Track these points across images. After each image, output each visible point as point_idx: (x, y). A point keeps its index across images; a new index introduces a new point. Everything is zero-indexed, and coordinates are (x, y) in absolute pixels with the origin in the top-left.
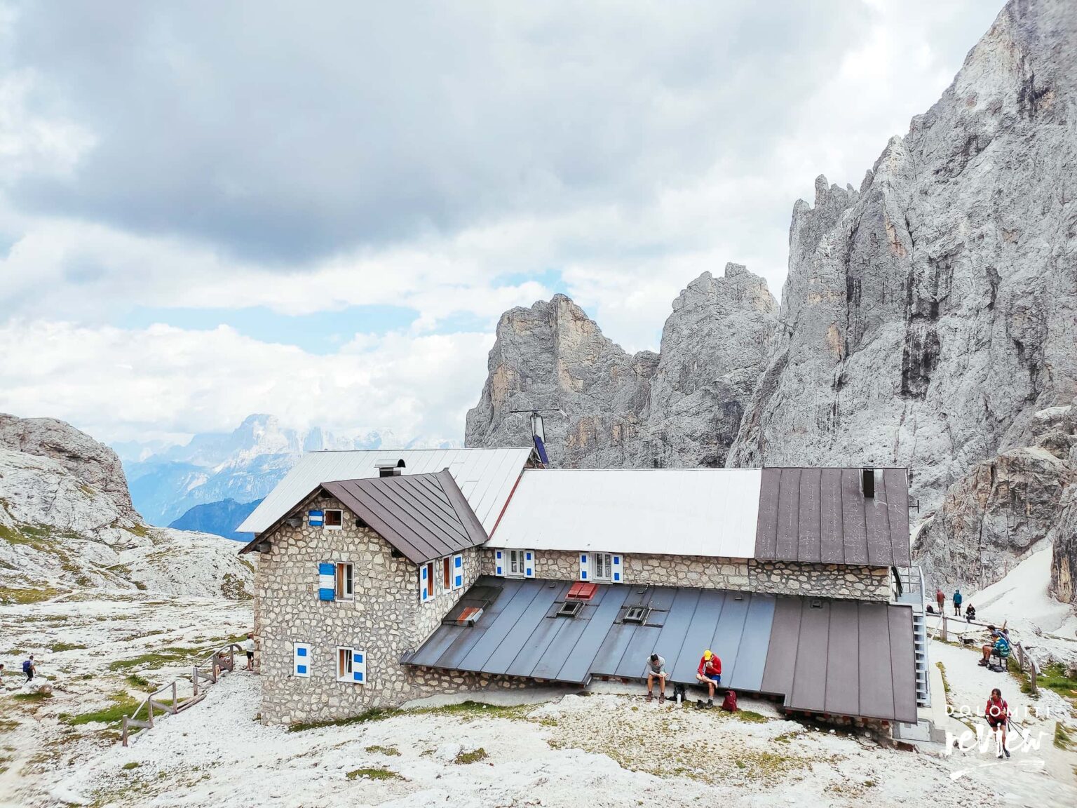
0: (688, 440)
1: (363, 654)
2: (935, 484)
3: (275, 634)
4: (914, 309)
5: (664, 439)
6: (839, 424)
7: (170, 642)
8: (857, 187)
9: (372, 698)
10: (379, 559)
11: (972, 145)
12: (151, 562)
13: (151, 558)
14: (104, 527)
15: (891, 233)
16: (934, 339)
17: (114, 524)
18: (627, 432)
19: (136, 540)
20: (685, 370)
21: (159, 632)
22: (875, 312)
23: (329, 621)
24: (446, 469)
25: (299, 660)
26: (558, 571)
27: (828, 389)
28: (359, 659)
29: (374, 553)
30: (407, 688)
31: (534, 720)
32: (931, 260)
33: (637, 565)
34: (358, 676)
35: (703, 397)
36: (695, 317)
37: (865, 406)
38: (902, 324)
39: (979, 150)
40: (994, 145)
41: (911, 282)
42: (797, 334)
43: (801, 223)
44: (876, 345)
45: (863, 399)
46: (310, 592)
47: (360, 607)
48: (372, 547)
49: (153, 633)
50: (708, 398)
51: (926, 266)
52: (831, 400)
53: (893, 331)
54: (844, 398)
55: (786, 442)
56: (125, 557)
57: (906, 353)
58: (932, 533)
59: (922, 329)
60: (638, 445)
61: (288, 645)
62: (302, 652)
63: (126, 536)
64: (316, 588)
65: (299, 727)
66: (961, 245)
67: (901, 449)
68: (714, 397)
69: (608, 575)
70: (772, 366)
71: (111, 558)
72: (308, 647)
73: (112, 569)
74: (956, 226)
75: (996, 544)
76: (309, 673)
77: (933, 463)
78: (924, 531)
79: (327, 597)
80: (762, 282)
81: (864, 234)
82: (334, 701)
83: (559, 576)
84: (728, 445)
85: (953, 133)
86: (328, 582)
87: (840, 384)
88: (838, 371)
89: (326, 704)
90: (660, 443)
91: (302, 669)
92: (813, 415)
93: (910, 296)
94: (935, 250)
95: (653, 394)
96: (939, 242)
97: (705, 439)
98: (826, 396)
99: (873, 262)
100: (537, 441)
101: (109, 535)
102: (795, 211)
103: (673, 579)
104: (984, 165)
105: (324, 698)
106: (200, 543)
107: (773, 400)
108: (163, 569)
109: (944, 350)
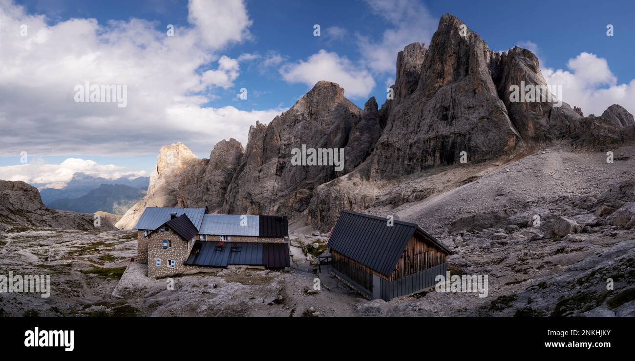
0: (217, 183)
1: (174, 261)
2: (282, 196)
3: (152, 256)
4: (280, 155)
5: (210, 182)
6: (259, 181)
7: (73, 244)
8: (267, 125)
9: (176, 271)
10: (178, 240)
11: (296, 121)
12: (53, 219)
13: (53, 218)
14: (37, 209)
15: (275, 137)
16: (284, 163)
17: (40, 209)
18: (199, 180)
19: (47, 213)
20: (217, 164)
21: (69, 242)
22: (270, 155)
23: (165, 253)
24: (185, 214)
25: (158, 262)
26: (215, 239)
27: (257, 172)
28: (173, 262)
29: (177, 238)
30: (184, 269)
31: (219, 276)
32: (284, 145)
33: (233, 238)
34: (173, 266)
35: (222, 171)
36: (220, 151)
37: (266, 177)
38: (277, 159)
39: (298, 123)
40: (302, 122)
41: (280, 149)
42: (249, 158)
43: (252, 131)
44: (270, 162)
45: (266, 175)
46: (161, 246)
47: (173, 250)
48: (176, 237)
49: (67, 242)
50: (223, 171)
51: (284, 146)
52: (258, 175)
53: (275, 160)
54: (261, 175)
55: (245, 184)
56: (45, 218)
57: (277, 165)
58: (281, 208)
59: (281, 160)
60: (202, 184)
61: (155, 259)
62: (158, 260)
63: (43, 212)
64: (162, 246)
65: (158, 278)
66: (292, 143)
67: (275, 188)
68: (225, 172)
69: (227, 239)
70: (242, 165)
71: (40, 218)
72: (160, 259)
73: (40, 221)
74: (291, 138)
75: (295, 210)
76: (160, 266)
77: (282, 191)
78: (279, 207)
79: (165, 248)
80: (240, 144)
81: (269, 136)
82: (166, 272)
83: (215, 240)
84: (228, 184)
85: (292, 118)
86: (165, 244)
87: (260, 171)
88: (260, 168)
89: (164, 273)
90: (209, 183)
91: (158, 264)
92: (253, 178)
93: (279, 152)
94: (286, 143)
95: (207, 170)
96: (287, 141)
97: (222, 182)
98: (257, 174)
99: (271, 143)
100: (207, 207)
101: (39, 212)
102: (250, 128)
103: (241, 241)
104: (299, 126)
105: (164, 271)
106: (68, 214)
107: (242, 173)
108: (57, 221)
109: (287, 165)
